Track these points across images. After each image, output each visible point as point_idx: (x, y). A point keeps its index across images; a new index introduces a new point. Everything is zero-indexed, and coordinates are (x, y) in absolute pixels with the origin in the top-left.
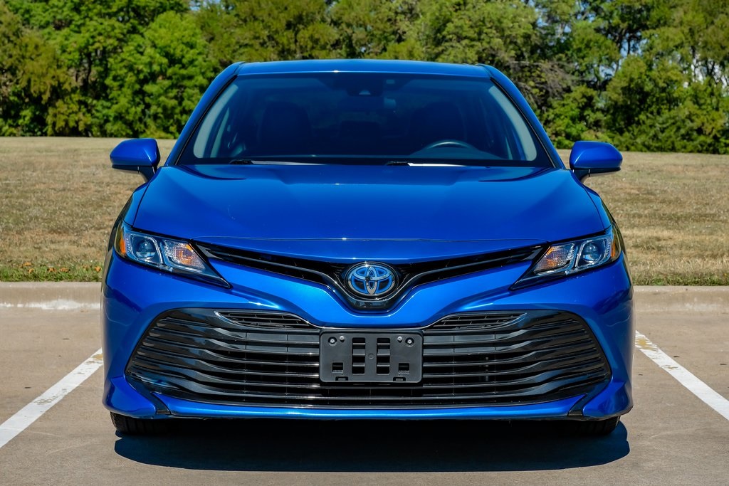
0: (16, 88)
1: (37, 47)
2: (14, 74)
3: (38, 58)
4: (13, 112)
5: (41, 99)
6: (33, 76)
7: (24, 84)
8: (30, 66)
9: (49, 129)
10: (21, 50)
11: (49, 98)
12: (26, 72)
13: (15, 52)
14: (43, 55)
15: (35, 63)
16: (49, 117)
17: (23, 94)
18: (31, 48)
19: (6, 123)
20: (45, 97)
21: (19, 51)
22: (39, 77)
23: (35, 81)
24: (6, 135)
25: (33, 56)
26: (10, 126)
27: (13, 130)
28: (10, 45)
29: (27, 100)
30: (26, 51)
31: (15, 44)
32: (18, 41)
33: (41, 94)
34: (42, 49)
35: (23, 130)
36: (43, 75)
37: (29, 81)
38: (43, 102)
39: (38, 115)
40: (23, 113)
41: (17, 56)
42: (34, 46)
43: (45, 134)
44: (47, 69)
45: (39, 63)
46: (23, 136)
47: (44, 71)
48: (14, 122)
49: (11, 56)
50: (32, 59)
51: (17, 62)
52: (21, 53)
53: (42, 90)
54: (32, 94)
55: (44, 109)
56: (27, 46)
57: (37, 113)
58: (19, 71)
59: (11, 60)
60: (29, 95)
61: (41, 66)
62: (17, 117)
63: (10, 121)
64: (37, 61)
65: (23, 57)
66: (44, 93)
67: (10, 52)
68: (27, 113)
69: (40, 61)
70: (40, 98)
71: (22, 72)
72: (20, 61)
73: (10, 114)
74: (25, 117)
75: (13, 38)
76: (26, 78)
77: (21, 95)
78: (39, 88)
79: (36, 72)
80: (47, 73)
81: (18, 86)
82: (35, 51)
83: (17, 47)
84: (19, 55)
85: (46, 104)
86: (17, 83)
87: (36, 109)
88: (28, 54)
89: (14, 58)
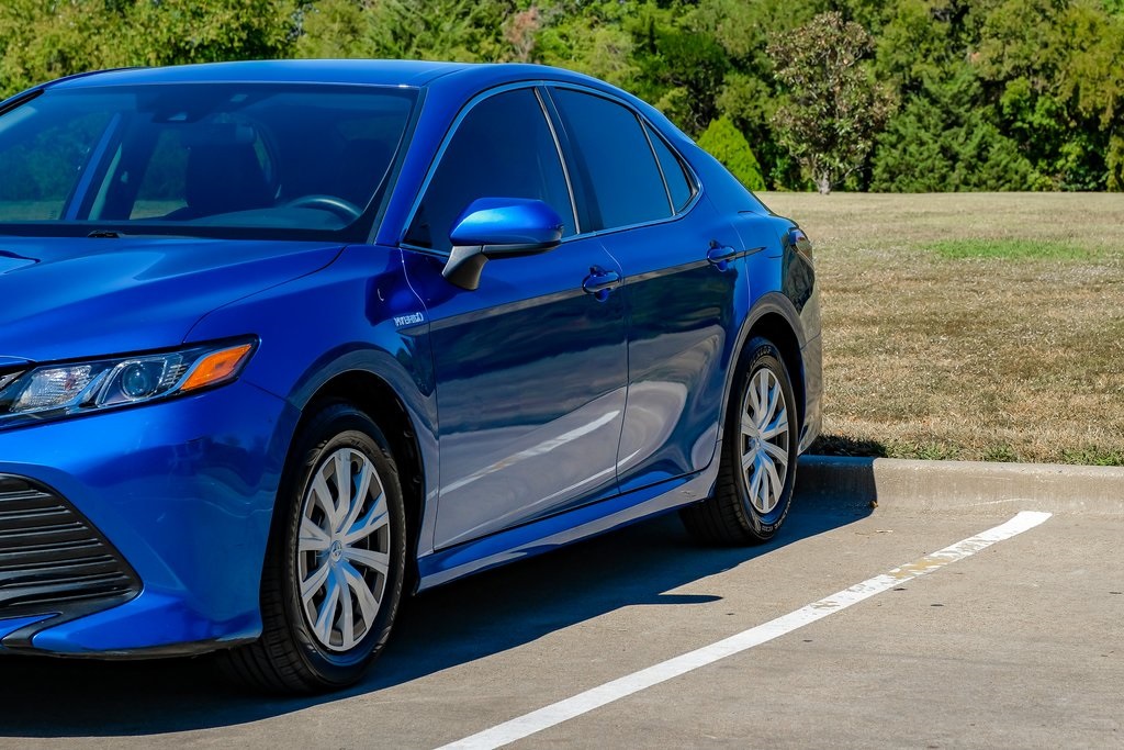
0: (1053, 103)
1: (1092, 27)
2: (1049, 78)
3: (1094, 47)
4: (1048, 147)
5: (1098, 122)
6: (1083, 79)
7: (1066, 94)
8: (1079, 61)
9: (1110, 178)
10: (1064, 32)
11: (1111, 120)
12: (1071, 73)
13: (1054, 37)
14: (1103, 43)
15: (1088, 56)
16: (1109, 154)
17: (1065, 113)
18: (1081, 30)
19: (1034, 168)
20: (1105, 119)
21: (1060, 36)
22: (1094, 83)
23: (1087, 89)
24: (1033, 188)
25: (1085, 45)
26: (1043, 172)
27: (1049, 181)
28: (1046, 26)
29: (1073, 124)
30: (1074, 35)
31: (1055, 23)
32: (1060, 18)
33: (1098, 112)
34: (1102, 31)
35: (1065, 180)
36: (1101, 79)
37: (1076, 90)
38: (1101, 128)
39: (1092, 151)
40: (1065, 148)
41: (1057, 45)
42: (1087, 26)
43: (1101, 188)
44: (1109, 67)
45: (1095, 57)
46: (1064, 190)
47: (1104, 71)
48: (1049, 165)
49: (1045, 45)
50: (1083, 50)
51: (1056, 56)
52: (1064, 40)
53: (1099, 106)
54: (1081, 113)
55: (1102, 141)
56: (1075, 25)
57: (1090, 148)
58: (1060, 72)
59: (1045, 53)
60: (1077, 116)
61: (1099, 61)
62: (1055, 155)
63: (1043, 164)
64: (1093, 54)
65: (1068, 46)
66: (1103, 110)
67: (1045, 38)
68: (1073, 149)
69: (1098, 52)
70: (1095, 121)
71: (1064, 72)
72: (1061, 54)
73: (1043, 150)
74: (1068, 154)
75: (1051, 12)
76: (1070, 83)
77: (1062, 114)
78: (1094, 102)
79: (1088, 72)
80: (1109, 75)
81: (1056, 99)
82: (1089, 34)
83: (1058, 27)
84: (1061, 42)
85: (1108, 130)
86: (1055, 95)
87: (1089, 141)
88: (1077, 40)
89: (1051, 48)
